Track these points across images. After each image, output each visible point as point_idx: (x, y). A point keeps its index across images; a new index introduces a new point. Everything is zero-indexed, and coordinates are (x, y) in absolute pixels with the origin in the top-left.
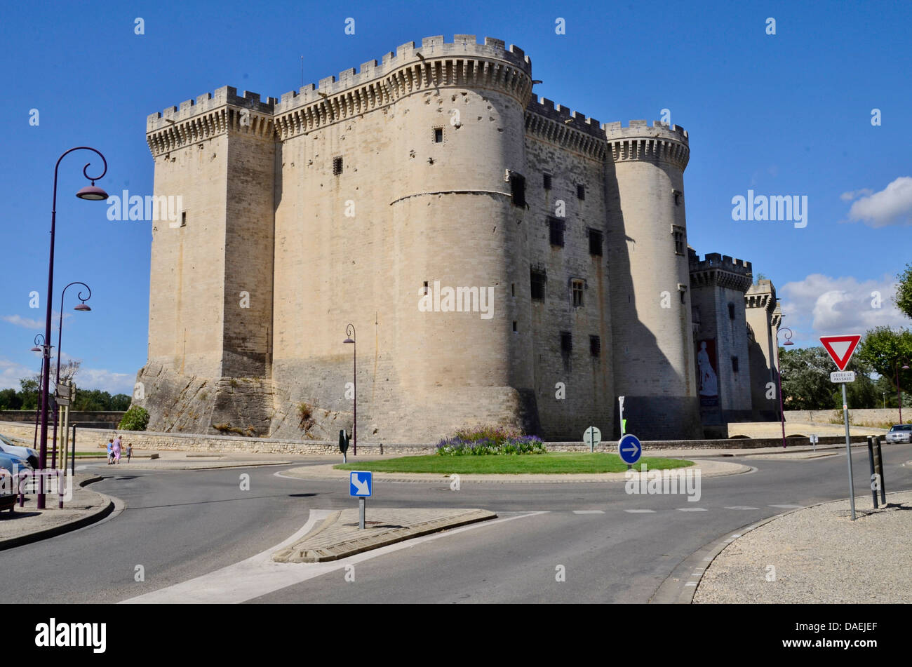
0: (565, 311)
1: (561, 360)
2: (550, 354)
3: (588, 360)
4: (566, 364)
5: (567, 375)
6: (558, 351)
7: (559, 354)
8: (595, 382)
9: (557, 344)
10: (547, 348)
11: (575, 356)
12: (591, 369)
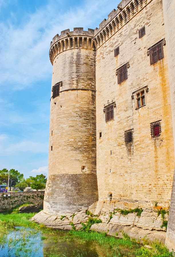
0: (130, 116)
1: (125, 149)
2: (117, 148)
3: (150, 142)
4: (129, 150)
5: (130, 158)
6: (123, 145)
7: (124, 146)
8: (156, 157)
9: (123, 140)
10: (115, 145)
11: (136, 144)
12: (152, 148)
